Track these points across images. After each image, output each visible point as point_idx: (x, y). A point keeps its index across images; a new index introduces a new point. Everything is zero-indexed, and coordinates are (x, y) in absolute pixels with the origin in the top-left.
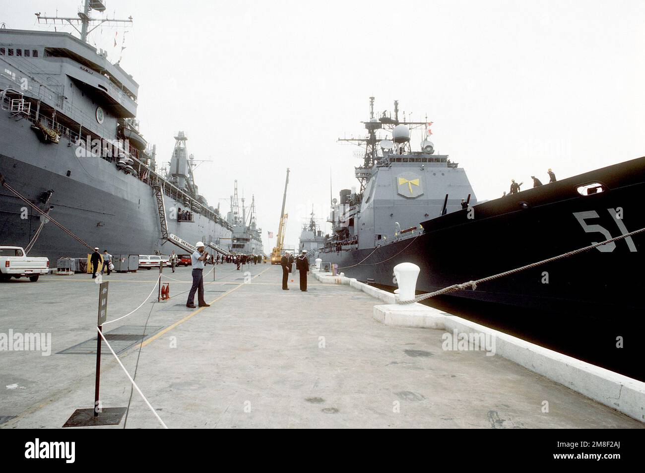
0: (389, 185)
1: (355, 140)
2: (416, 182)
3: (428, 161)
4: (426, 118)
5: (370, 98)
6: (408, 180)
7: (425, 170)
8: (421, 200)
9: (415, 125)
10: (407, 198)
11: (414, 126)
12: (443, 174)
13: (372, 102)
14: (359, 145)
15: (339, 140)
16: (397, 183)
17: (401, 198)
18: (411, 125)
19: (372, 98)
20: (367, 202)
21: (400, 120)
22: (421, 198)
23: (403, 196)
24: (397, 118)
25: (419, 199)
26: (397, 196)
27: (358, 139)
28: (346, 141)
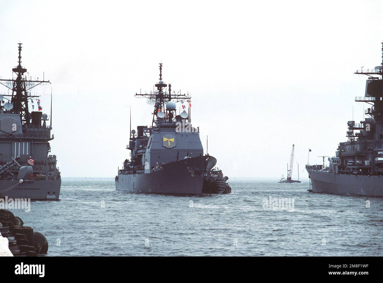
0: (159, 141)
2: (172, 140)
4: (188, 95)
5: (160, 64)
6: (168, 139)
7: (177, 133)
8: (174, 149)
10: (168, 148)
12: (187, 136)
15: (137, 94)
16: (163, 140)
17: (165, 148)
20: (148, 148)
22: (174, 148)
23: (165, 147)
25: (173, 149)
26: (162, 147)
27: (150, 94)
28: (141, 96)
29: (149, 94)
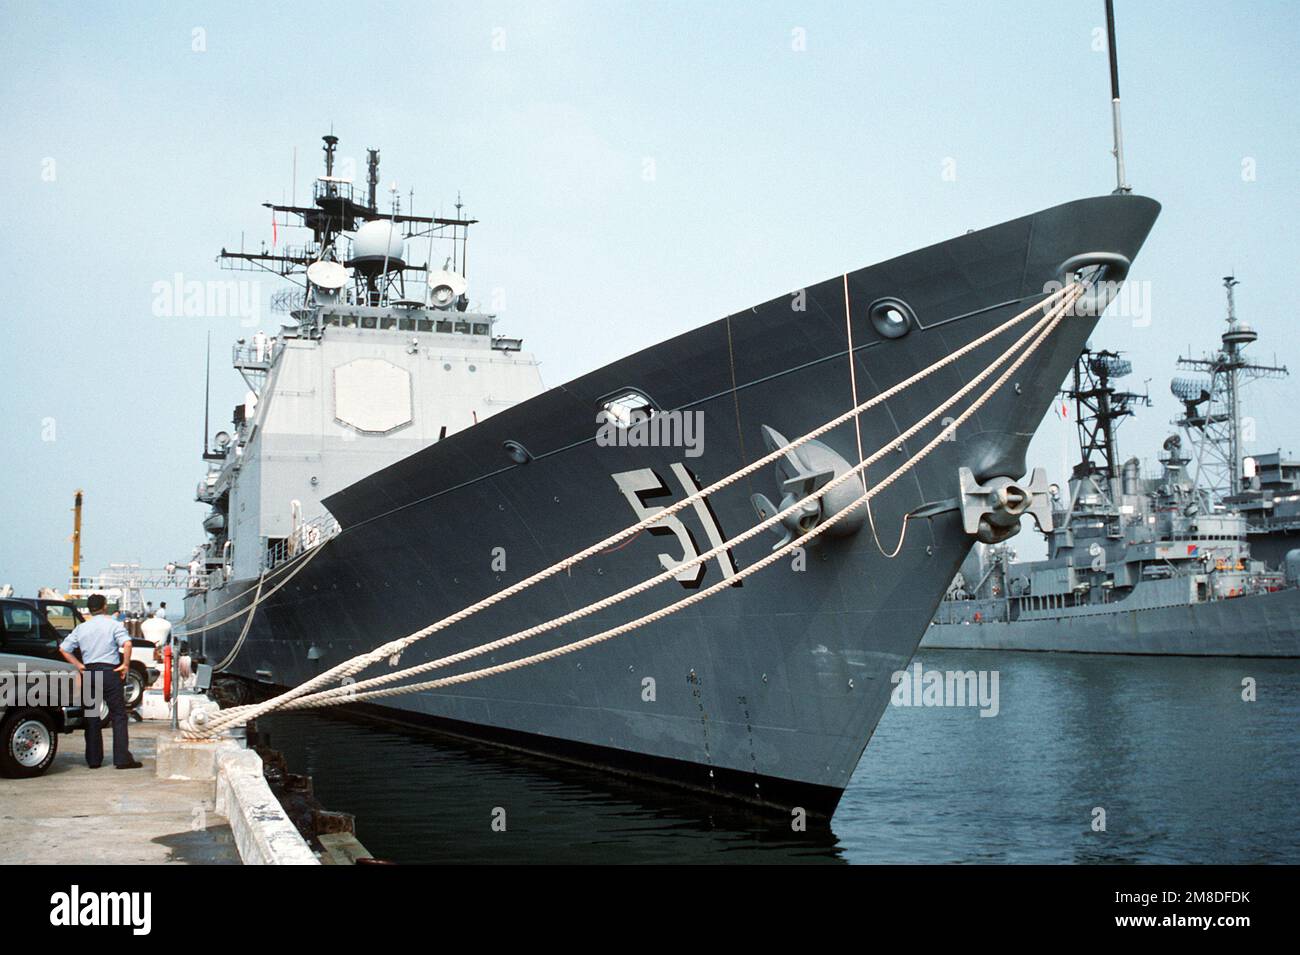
0: (313, 392)
1: (272, 258)
3: (434, 327)
4: (459, 206)
5: (326, 139)
7: (421, 351)
8: (404, 440)
9: (425, 226)
10: (364, 433)
11: (423, 226)
12: (473, 368)
13: (329, 151)
14: (283, 274)
15: (225, 254)
16: (335, 387)
18: (413, 223)
19: (331, 140)
21: (383, 208)
22: (404, 434)
23: (351, 428)
24: (372, 201)
25: (399, 436)
26: (331, 423)
27: (281, 255)
28: (245, 260)
29: (276, 255)
